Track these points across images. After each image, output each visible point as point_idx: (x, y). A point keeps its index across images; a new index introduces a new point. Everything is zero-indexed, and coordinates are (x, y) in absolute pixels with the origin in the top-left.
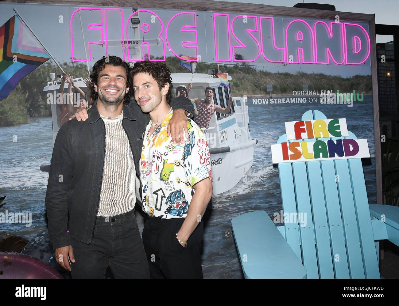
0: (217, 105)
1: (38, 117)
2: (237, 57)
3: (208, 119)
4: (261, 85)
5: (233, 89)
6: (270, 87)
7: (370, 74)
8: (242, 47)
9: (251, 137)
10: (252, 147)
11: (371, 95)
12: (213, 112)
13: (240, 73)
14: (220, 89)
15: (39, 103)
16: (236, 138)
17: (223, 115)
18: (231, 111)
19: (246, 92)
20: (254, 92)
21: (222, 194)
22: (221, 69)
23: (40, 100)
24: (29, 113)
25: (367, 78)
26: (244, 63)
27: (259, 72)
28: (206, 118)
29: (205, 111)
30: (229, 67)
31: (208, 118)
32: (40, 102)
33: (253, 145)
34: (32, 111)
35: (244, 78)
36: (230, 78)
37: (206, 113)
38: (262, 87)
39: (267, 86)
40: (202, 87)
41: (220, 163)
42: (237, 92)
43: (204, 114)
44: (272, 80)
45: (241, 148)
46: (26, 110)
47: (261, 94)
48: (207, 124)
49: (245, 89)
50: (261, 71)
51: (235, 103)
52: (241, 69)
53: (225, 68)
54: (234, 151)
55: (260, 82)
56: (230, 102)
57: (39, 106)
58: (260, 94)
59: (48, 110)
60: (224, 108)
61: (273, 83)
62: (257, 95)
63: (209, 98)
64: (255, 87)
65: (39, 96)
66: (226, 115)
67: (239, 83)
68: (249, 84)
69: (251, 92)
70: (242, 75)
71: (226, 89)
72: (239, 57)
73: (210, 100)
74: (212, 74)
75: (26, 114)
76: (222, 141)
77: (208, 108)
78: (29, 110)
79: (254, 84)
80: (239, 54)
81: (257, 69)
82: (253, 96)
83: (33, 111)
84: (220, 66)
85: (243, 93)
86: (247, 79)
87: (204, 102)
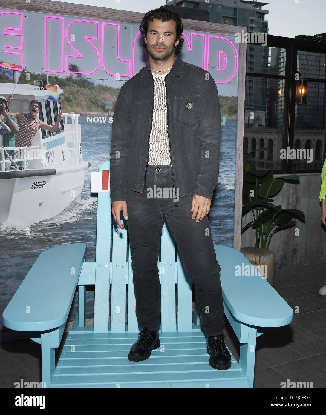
0: (43, 121)
2: (71, 68)
3: (31, 137)
4: (98, 101)
5: (64, 104)
6: (109, 104)
7: (236, 96)
8: (79, 56)
9: (83, 159)
10: (83, 171)
11: (235, 118)
12: (37, 129)
13: (73, 86)
14: (48, 104)
16: (64, 159)
17: (49, 132)
19: (80, 108)
20: (89, 109)
21: (43, 221)
22: (50, 81)
25: (232, 99)
26: (79, 75)
27: (97, 86)
28: (28, 136)
29: (27, 128)
30: (61, 79)
31: (31, 135)
33: (85, 169)
35: (78, 92)
36: (60, 91)
37: (29, 130)
38: (99, 103)
39: (107, 102)
40: (26, 100)
41: (42, 187)
42: (69, 107)
43: (27, 130)
44: (112, 96)
45: (69, 172)
47: (99, 112)
48: (29, 143)
49: (79, 105)
50: (101, 84)
51: (66, 120)
52: (75, 82)
53: (55, 80)
54: (61, 173)
55: (97, 98)
56: (59, 119)
58: (96, 111)
60: (52, 125)
61: (113, 100)
62: (93, 112)
63: (34, 113)
64: (91, 104)
66: (53, 133)
67: (71, 98)
68: (84, 100)
69: (85, 108)
70: (75, 88)
71: (55, 103)
72: (73, 68)
73: (34, 116)
74: (39, 86)
77: (31, 124)
79: (90, 99)
80: (74, 64)
81: (94, 83)
82: (88, 113)
84: (49, 77)
85: (76, 109)
86: (81, 94)
87: (27, 117)
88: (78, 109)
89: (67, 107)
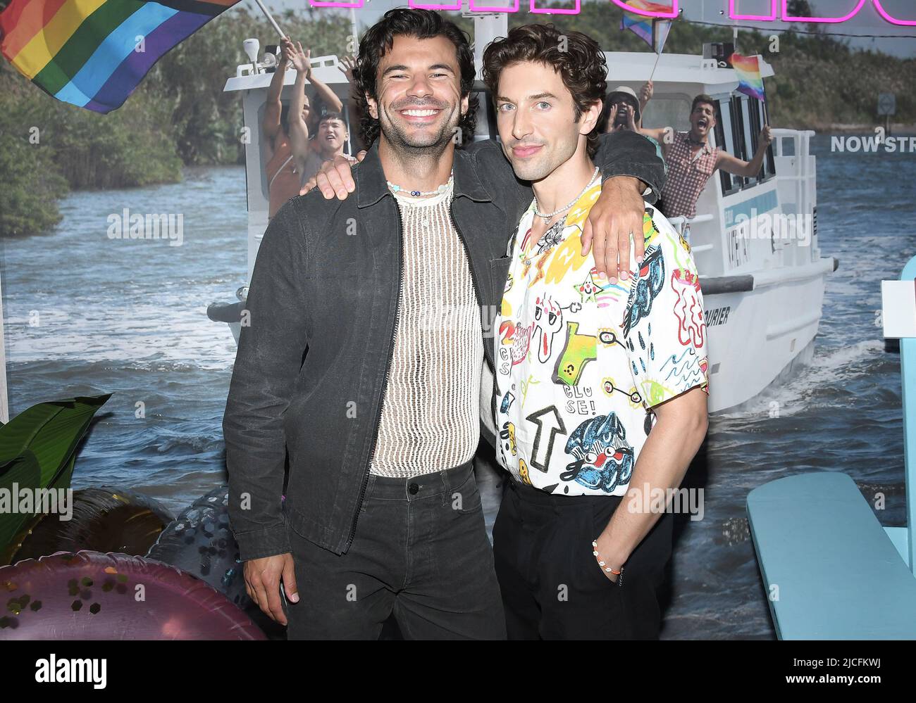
0: (724, 149)
1: (207, 164)
2: (793, 8)
3: (695, 191)
4: (859, 94)
5: (775, 104)
6: (886, 101)
9: (820, 250)
10: (820, 280)
12: (710, 172)
13: (797, 56)
14: (735, 104)
15: (210, 126)
16: (773, 250)
17: (739, 180)
18: (764, 171)
19: (815, 113)
20: (838, 115)
22: (741, 44)
23: (214, 118)
24: (181, 153)
26: (813, 26)
27: (857, 54)
28: (688, 189)
29: (687, 168)
31: (696, 187)
32: (213, 122)
33: (825, 274)
34: (190, 147)
35: (811, 72)
36: (766, 70)
37: (690, 173)
38: (863, 100)
39: (880, 97)
40: (683, 96)
41: (720, 323)
42: (786, 112)
43: (684, 175)
44: (894, 80)
45: (787, 282)
46: (176, 143)
47: (860, 122)
48: (689, 207)
49: (812, 105)
50: (865, 50)
51: (779, 148)
52: (802, 45)
53: (753, 41)
54: (766, 287)
55: (858, 86)
56: (762, 144)
57: (211, 134)
58: (854, 120)
59: (235, 147)
60: (745, 160)
61: (897, 90)
62: (845, 123)
63: (702, 128)
64: (842, 101)
65: (212, 103)
66: (747, 181)
67: (793, 88)
68: (825, 92)
69: (828, 114)
70: (804, 61)
71: (753, 102)
72: (799, 8)
73: (704, 136)
74: (713, 57)
75: (175, 157)
76: (731, 258)
77: (696, 158)
78: (182, 146)
79: (840, 90)
81: (850, 46)
82: (834, 126)
83: (193, 148)
84: (740, 33)
85: (805, 116)
86: (817, 76)
87: (686, 141)
88: (810, 118)
89: (783, 112)
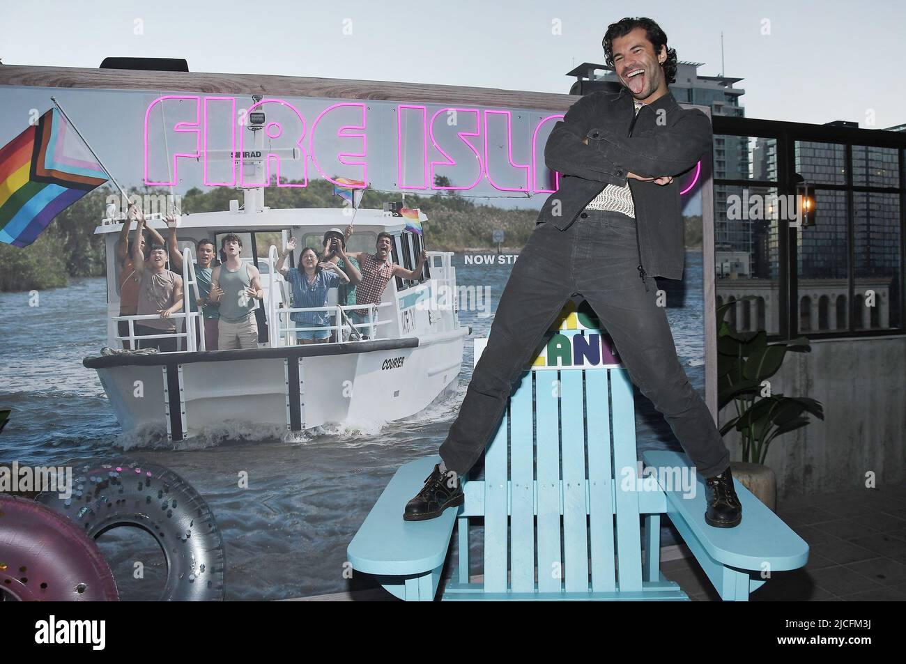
0: (398, 264)
1: (84, 276)
2: (438, 181)
3: (380, 289)
4: (481, 231)
5: (429, 237)
6: (498, 234)
7: (698, 214)
8: (451, 163)
9: (459, 322)
10: (461, 340)
11: (700, 251)
12: (390, 277)
13: (442, 209)
14: (404, 237)
15: (86, 254)
16: (431, 323)
17: (407, 281)
18: (423, 276)
19: (454, 242)
20: (468, 243)
21: (401, 420)
22: (407, 202)
23: (88, 249)
24: (68, 269)
25: (692, 220)
26: (451, 192)
27: (478, 208)
28: (376, 287)
29: (375, 275)
30: (424, 198)
31: (381, 286)
32: (88, 251)
33: (463, 337)
34: (73, 266)
35: (451, 218)
36: (423, 217)
37: (377, 278)
38: (483, 234)
39: (494, 232)
40: (372, 233)
41: (399, 366)
42: (436, 242)
43: (373, 279)
44: (503, 222)
45: (440, 342)
46: (65, 264)
47: (482, 247)
48: (377, 298)
49: (452, 237)
50: (484, 205)
51: (432, 262)
52: (445, 202)
53: (415, 201)
54: (427, 345)
55: (480, 226)
56: (422, 260)
57: (86, 258)
58: (478, 246)
59: (100, 266)
60: (411, 270)
61: (505, 228)
62: (473, 248)
63: (384, 252)
64: (471, 235)
65: (87, 241)
66: (413, 283)
67: (440, 227)
68: (460, 230)
69: (462, 243)
70: (446, 212)
71: (415, 236)
72: (442, 182)
73: (385, 256)
74: (390, 210)
75: (65, 272)
76: (404, 328)
77: (380, 269)
78: (68, 265)
79: (469, 228)
80: (442, 176)
81: (474, 203)
82: (466, 249)
83: (75, 267)
84: (406, 197)
85: (448, 244)
86: (455, 220)
87: (374, 259)
88: (451, 245)
89: (434, 242)
